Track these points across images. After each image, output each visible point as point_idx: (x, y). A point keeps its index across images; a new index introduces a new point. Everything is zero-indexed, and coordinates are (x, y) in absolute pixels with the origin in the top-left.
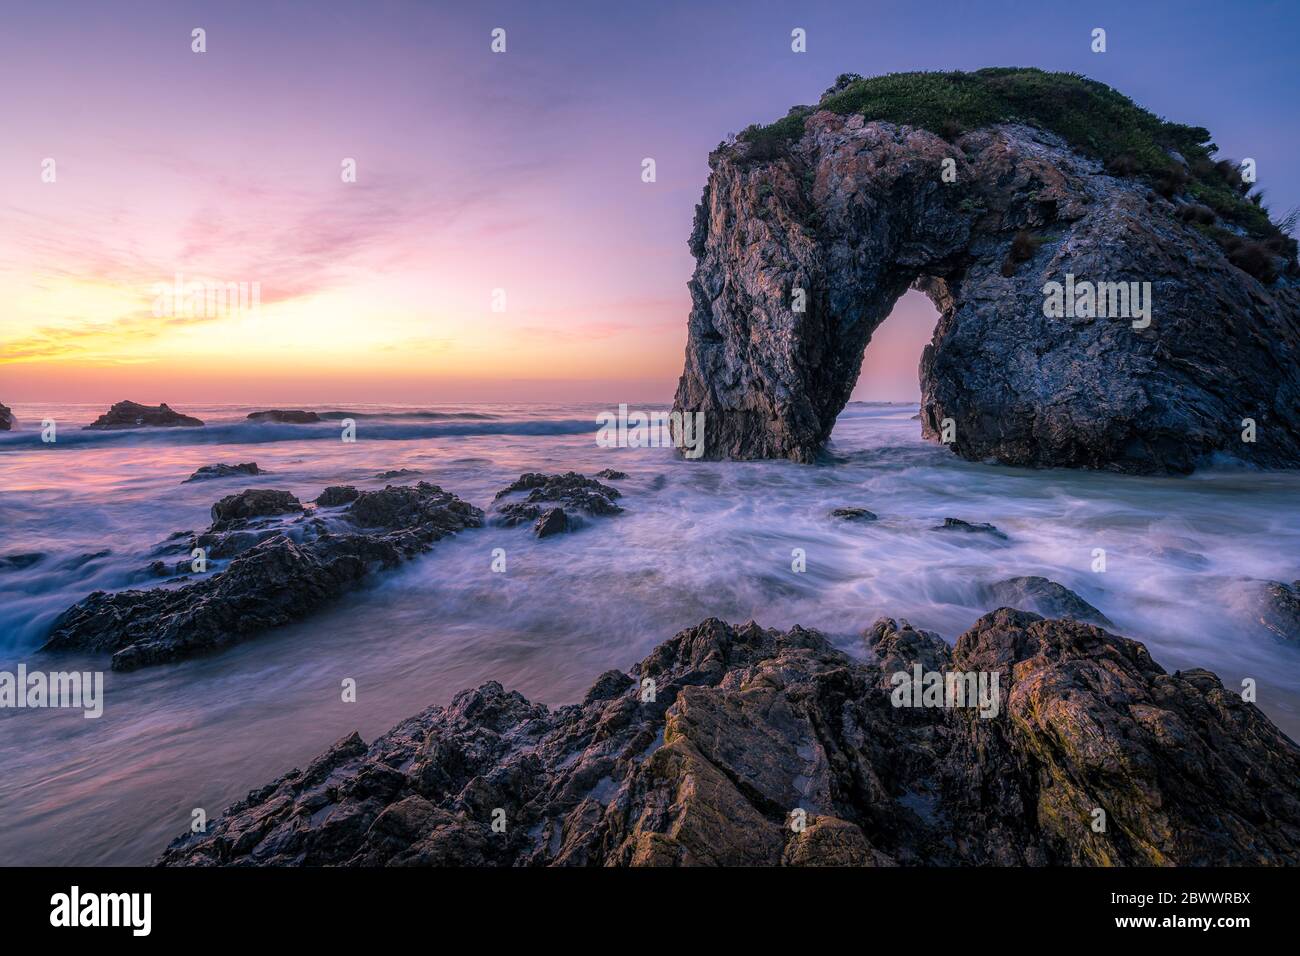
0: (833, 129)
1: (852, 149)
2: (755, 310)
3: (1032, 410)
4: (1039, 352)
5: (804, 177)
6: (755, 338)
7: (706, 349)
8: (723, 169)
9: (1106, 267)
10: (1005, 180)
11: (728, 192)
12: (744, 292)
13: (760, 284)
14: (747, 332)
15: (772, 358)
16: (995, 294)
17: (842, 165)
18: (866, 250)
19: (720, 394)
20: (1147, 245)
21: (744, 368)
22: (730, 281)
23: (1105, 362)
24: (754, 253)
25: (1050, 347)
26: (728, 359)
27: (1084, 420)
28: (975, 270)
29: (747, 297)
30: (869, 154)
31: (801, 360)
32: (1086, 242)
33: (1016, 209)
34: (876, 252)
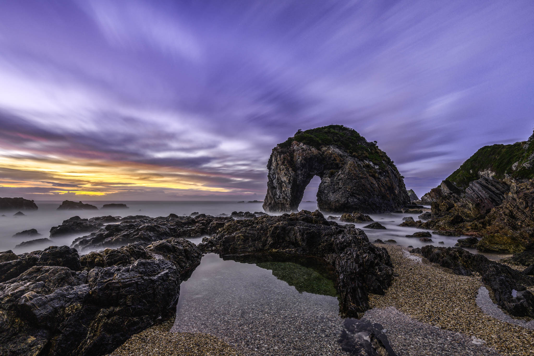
0: (297, 146)
1: (301, 151)
2: (283, 184)
3: (331, 203)
4: (333, 193)
5: (292, 157)
6: (283, 189)
7: (273, 190)
8: (275, 153)
9: (345, 178)
10: (330, 158)
11: (277, 159)
12: (281, 180)
13: (284, 179)
14: (282, 188)
15: (287, 193)
16: (327, 181)
17: (299, 154)
18: (304, 172)
19: (276, 200)
20: (352, 173)
21: (281, 195)
22: (278, 177)
23: (342, 195)
24: (283, 172)
25: (335, 192)
26: (277, 193)
27: (337, 204)
28: (324, 176)
29: (282, 181)
30: (304, 152)
31: (292, 194)
32: (342, 172)
33: (332, 164)
34: (305, 172)
